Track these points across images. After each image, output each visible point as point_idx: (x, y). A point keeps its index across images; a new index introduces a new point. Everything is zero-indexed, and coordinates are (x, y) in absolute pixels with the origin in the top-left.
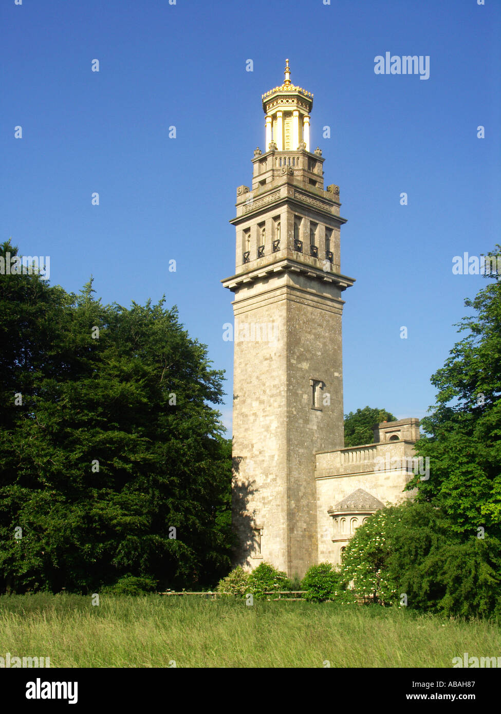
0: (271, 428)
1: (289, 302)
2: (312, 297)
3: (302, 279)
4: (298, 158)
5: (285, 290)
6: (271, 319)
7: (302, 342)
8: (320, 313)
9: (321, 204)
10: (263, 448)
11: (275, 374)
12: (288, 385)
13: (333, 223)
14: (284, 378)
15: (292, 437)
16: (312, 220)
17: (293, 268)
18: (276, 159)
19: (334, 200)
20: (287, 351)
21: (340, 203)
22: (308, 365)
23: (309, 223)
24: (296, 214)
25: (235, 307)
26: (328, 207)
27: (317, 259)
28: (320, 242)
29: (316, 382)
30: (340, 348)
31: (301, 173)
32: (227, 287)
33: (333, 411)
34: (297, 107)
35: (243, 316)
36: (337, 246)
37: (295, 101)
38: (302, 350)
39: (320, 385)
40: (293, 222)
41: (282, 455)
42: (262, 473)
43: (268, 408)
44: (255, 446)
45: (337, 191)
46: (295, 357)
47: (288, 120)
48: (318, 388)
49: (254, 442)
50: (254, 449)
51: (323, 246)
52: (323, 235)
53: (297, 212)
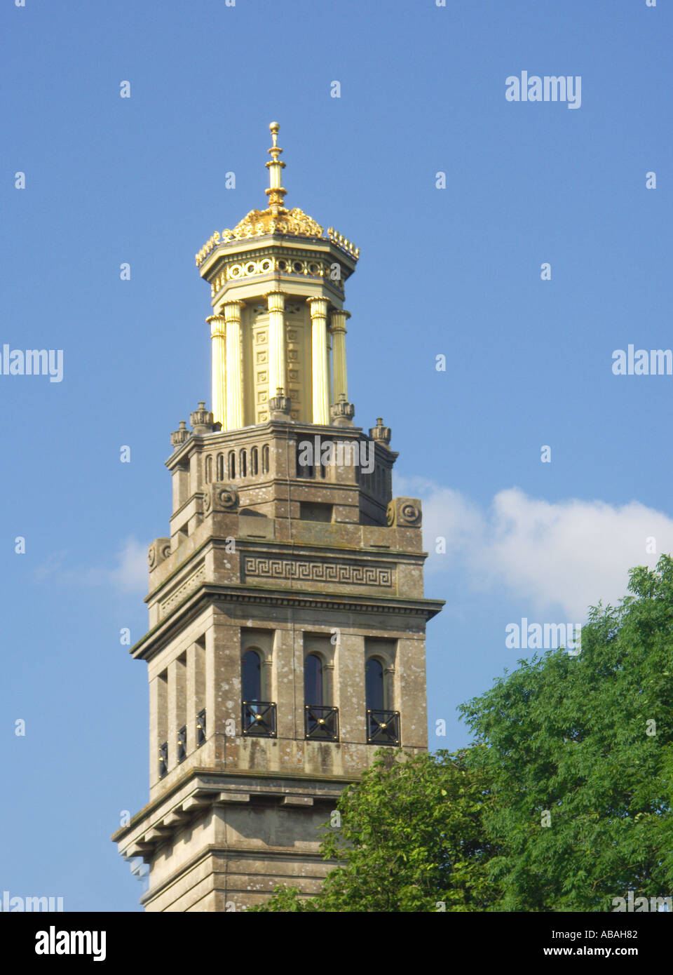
1: (222, 896)
2: (310, 867)
3: (272, 818)
4: (266, 447)
5: (209, 861)
9: (349, 571)
13: (398, 620)
16: (310, 628)
17: (223, 797)
18: (209, 458)
19: (395, 549)
21: (423, 551)
23: (301, 642)
24: (250, 624)
26: (375, 573)
27: (332, 745)
28: (343, 690)
31: (269, 493)
32: (128, 853)
34: (279, 281)
36: (413, 688)
37: (273, 264)
40: (237, 653)
45: (413, 514)
47: (261, 322)
51: (354, 700)
52: (356, 666)
53: (253, 617)
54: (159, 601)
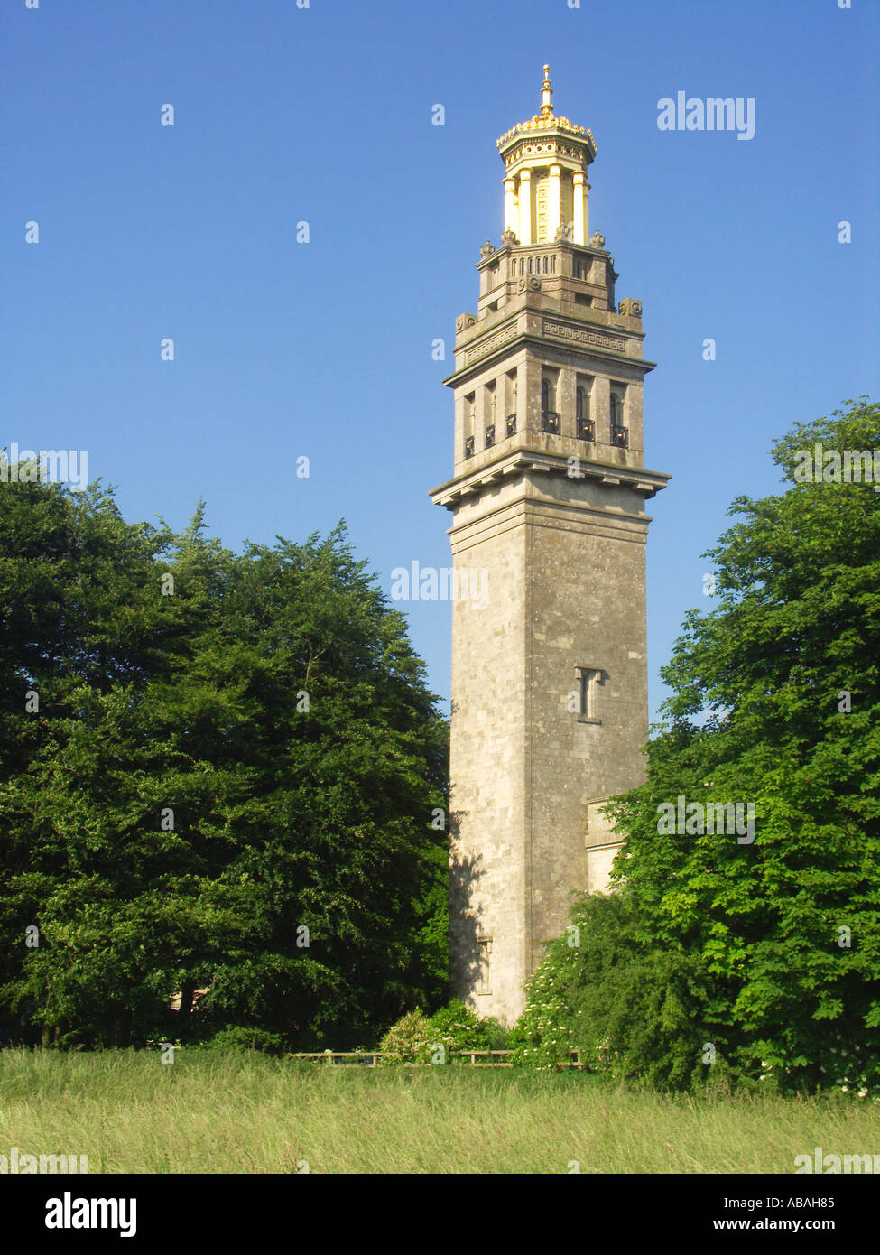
0: (504, 760)
1: (529, 527)
2: (579, 516)
3: (558, 484)
4: (554, 257)
5: (522, 506)
6: (504, 560)
7: (559, 599)
8: (598, 544)
9: (602, 339)
10: (492, 794)
11: (508, 660)
12: (529, 681)
13: (627, 372)
14: (521, 668)
15: (537, 774)
16: (580, 370)
17: (534, 466)
18: (514, 261)
19: (628, 329)
20: (526, 618)
21: (643, 332)
22: (572, 641)
23: (575, 378)
24: (547, 363)
25: (454, 538)
26: (616, 342)
27: (592, 443)
28: (598, 411)
29: (587, 673)
30: (641, 605)
31: (558, 284)
32: (439, 503)
33: (625, 724)
34: (558, 157)
35: (464, 555)
36: (636, 414)
37: (554, 147)
38: (559, 614)
39: (598, 676)
40: (539, 380)
41: (518, 808)
42: (490, 841)
43: (500, 724)
44: (481, 791)
45: (637, 309)
46: (544, 628)
47: (542, 183)
48: (592, 683)
49: (480, 784)
50: (480, 797)
51: (604, 418)
52: (605, 397)
53: (549, 359)
54: (466, 351)
